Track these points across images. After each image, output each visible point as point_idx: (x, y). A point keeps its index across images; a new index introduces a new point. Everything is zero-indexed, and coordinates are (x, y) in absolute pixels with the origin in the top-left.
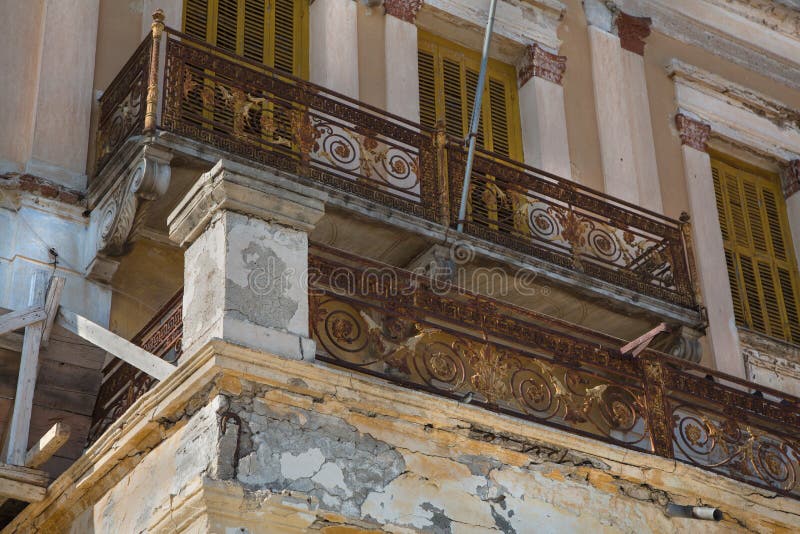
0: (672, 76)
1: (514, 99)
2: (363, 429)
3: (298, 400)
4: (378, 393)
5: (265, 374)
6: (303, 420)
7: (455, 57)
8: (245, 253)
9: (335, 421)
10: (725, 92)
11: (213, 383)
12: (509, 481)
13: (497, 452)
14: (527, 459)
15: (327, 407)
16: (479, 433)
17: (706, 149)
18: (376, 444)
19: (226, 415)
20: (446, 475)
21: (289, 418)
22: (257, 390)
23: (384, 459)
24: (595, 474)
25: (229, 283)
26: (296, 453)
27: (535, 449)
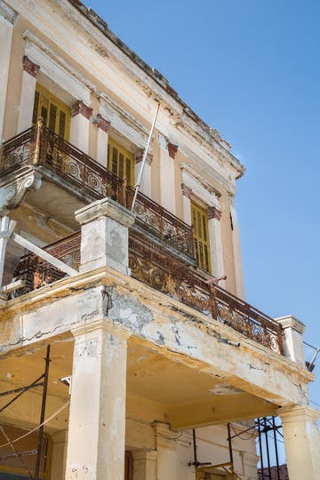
0: (182, 169)
1: (133, 167)
2: (143, 303)
3: (126, 290)
4: (149, 291)
5: (119, 280)
6: (126, 298)
7: (117, 147)
8: (111, 233)
9: (135, 299)
10: (197, 178)
11: (100, 280)
12: (179, 325)
13: (177, 315)
14: (185, 318)
15: (133, 294)
16: (175, 309)
17: (189, 197)
18: (146, 308)
19: (104, 292)
20: (164, 322)
21: (122, 296)
22: (114, 285)
23: (148, 314)
24: (202, 326)
25: (107, 244)
26: (124, 309)
27: (187, 315)
